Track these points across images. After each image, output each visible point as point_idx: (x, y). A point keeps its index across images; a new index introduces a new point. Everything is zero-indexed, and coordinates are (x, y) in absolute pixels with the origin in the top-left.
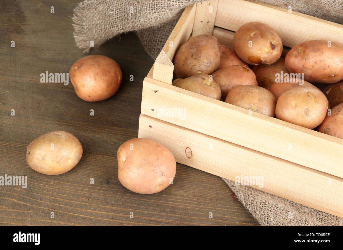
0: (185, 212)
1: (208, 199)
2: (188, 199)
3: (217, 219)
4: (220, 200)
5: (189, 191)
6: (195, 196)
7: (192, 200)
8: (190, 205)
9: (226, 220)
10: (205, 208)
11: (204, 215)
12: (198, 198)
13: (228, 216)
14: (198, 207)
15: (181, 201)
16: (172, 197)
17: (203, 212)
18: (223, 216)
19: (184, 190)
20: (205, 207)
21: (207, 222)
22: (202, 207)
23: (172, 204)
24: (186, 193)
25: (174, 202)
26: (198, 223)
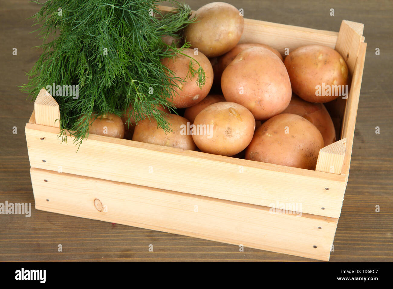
0: (52, 248)
1: (81, 228)
2: (56, 233)
3: (92, 252)
4: (96, 229)
5: (57, 222)
6: (66, 227)
7: (61, 233)
8: (60, 239)
9: (103, 251)
10: (78, 241)
11: (76, 249)
12: (69, 229)
13: (105, 246)
14: (69, 241)
15: (47, 235)
16: (37, 232)
17: (75, 245)
18: (100, 247)
19: (52, 222)
20: (78, 239)
21: (80, 257)
22: (74, 239)
23: (37, 241)
24: (54, 225)
25: (40, 238)
26: (69, 259)
